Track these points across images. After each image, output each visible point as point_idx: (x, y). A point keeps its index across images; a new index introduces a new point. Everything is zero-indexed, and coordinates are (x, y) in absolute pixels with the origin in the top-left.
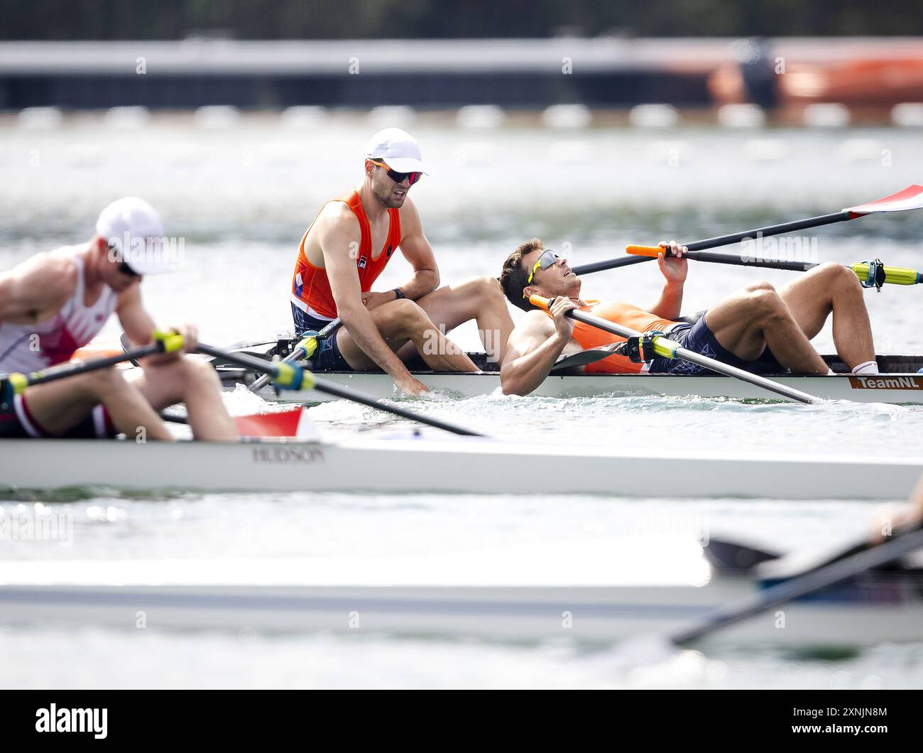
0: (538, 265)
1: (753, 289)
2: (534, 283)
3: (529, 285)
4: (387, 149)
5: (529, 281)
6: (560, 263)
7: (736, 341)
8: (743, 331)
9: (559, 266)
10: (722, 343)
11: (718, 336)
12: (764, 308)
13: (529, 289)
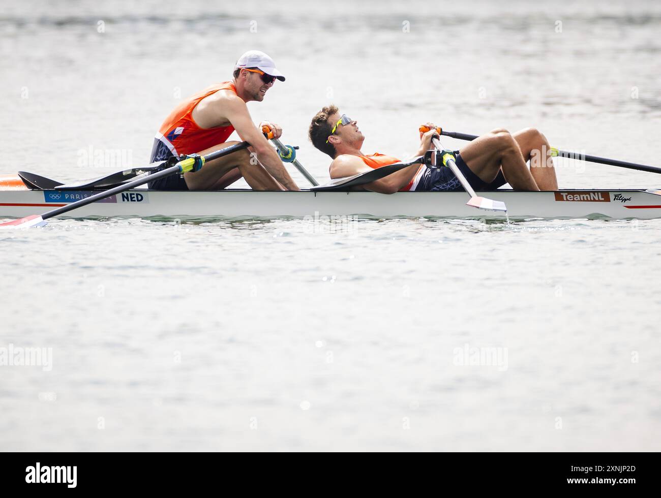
0: (340, 122)
1: (497, 132)
2: (336, 133)
3: (332, 134)
4: (260, 61)
5: (333, 131)
6: (353, 123)
7: (482, 167)
8: (488, 160)
9: (352, 125)
10: (472, 169)
11: (469, 164)
12: (505, 144)
13: (332, 137)
